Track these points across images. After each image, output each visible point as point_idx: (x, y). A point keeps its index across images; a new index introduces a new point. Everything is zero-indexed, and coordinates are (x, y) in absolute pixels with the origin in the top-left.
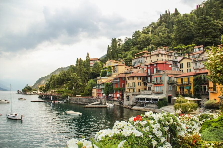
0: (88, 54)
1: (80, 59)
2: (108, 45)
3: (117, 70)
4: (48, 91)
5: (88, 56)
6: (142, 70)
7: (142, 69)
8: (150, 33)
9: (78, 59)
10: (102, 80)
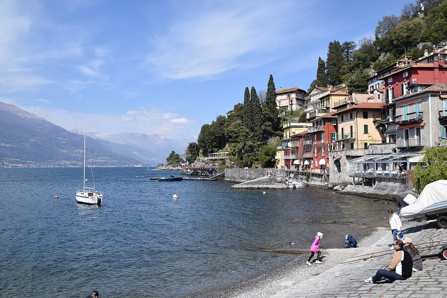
0: (271, 78)
1: (253, 90)
2: (320, 58)
3: (328, 106)
4: (196, 162)
5: (271, 83)
6: (379, 95)
7: (379, 93)
8: (422, 15)
9: (247, 89)
10: (293, 130)
